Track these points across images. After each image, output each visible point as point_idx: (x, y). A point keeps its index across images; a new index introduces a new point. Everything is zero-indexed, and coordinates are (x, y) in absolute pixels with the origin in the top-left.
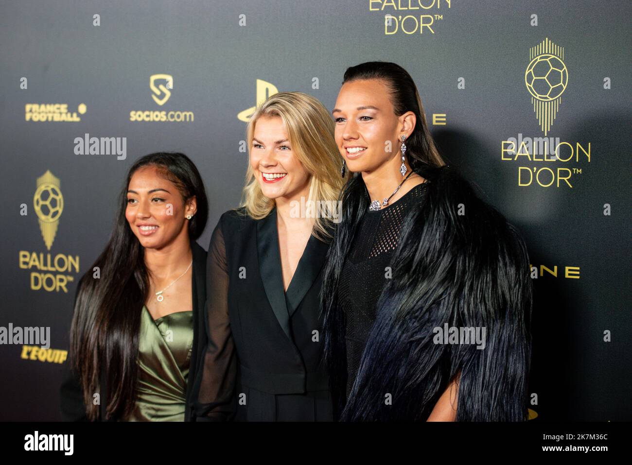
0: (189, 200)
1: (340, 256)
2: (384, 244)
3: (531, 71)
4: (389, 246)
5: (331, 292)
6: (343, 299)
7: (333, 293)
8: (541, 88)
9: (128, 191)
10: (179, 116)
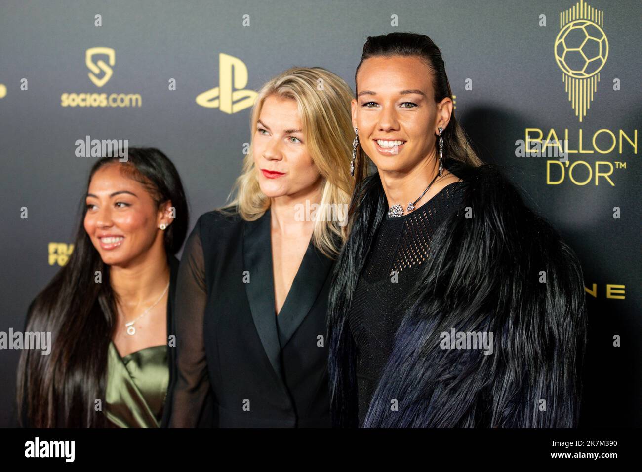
0: (162, 205)
1: (352, 272)
2: (408, 257)
3: (561, 42)
4: (415, 260)
5: (341, 316)
6: (356, 327)
7: (344, 318)
8: (575, 61)
9: (88, 195)
10: (122, 100)
